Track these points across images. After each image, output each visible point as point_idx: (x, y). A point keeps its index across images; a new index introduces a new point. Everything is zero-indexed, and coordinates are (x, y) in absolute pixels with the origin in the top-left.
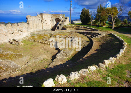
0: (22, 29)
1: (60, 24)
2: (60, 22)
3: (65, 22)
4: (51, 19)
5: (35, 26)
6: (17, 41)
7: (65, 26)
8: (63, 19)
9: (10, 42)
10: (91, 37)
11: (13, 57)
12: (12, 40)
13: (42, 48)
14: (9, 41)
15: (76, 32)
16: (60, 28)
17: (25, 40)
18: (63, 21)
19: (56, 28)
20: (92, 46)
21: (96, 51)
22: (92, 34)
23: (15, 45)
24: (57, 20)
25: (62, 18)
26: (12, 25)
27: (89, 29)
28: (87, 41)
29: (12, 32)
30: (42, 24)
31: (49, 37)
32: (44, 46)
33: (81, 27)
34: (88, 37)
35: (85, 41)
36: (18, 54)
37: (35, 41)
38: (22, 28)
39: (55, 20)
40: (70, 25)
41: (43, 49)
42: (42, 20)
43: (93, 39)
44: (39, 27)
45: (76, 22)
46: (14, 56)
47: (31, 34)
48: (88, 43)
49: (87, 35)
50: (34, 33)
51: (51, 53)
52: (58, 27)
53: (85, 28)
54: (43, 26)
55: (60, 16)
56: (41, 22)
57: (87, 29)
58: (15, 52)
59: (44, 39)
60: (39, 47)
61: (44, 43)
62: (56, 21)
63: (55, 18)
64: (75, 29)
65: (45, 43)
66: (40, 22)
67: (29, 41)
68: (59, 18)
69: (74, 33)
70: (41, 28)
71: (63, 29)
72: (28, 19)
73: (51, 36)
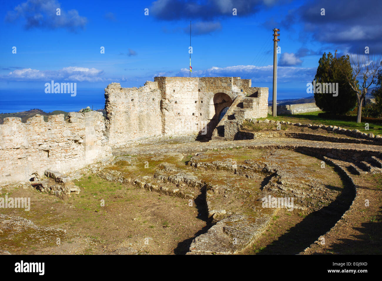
0: (81, 133)
1: (232, 117)
2: (232, 110)
3: (250, 106)
4: (196, 95)
5: (135, 122)
6: (58, 181)
7: (249, 123)
8: (242, 96)
9: (36, 182)
10: (350, 169)
11: (29, 239)
12: (41, 174)
13: (146, 208)
14: (32, 180)
15: (289, 148)
16: (230, 131)
17: (89, 178)
18: (241, 105)
19: (216, 133)
20: (348, 208)
21: (358, 233)
22: (355, 156)
23: (50, 193)
24: (218, 101)
25: (241, 94)
26: (46, 120)
27: (344, 137)
28: (329, 187)
29: (45, 146)
30: (163, 115)
31: (178, 167)
32: (155, 201)
33: (314, 128)
34: (337, 169)
35: (322, 187)
36: (47, 229)
37: (125, 182)
38: (84, 129)
39: (212, 102)
40: (268, 121)
41: (148, 211)
42: (161, 102)
43: (355, 180)
44: (149, 126)
45: (297, 109)
46: (31, 235)
47: (114, 154)
48: (334, 195)
49: (335, 162)
50: (128, 150)
51: (176, 232)
52: (223, 126)
53: (329, 130)
54: (164, 124)
55: (230, 86)
56: (159, 110)
57: (338, 136)
58: (41, 221)
59: (161, 172)
60: (137, 204)
61: (158, 191)
62: (216, 105)
63: (212, 94)
64: (288, 136)
65: (160, 190)
66: (155, 110)
67: (105, 178)
68: (227, 92)
69: (281, 152)
70: (158, 132)
71: (241, 135)
72: (111, 99)
73: (187, 163)
